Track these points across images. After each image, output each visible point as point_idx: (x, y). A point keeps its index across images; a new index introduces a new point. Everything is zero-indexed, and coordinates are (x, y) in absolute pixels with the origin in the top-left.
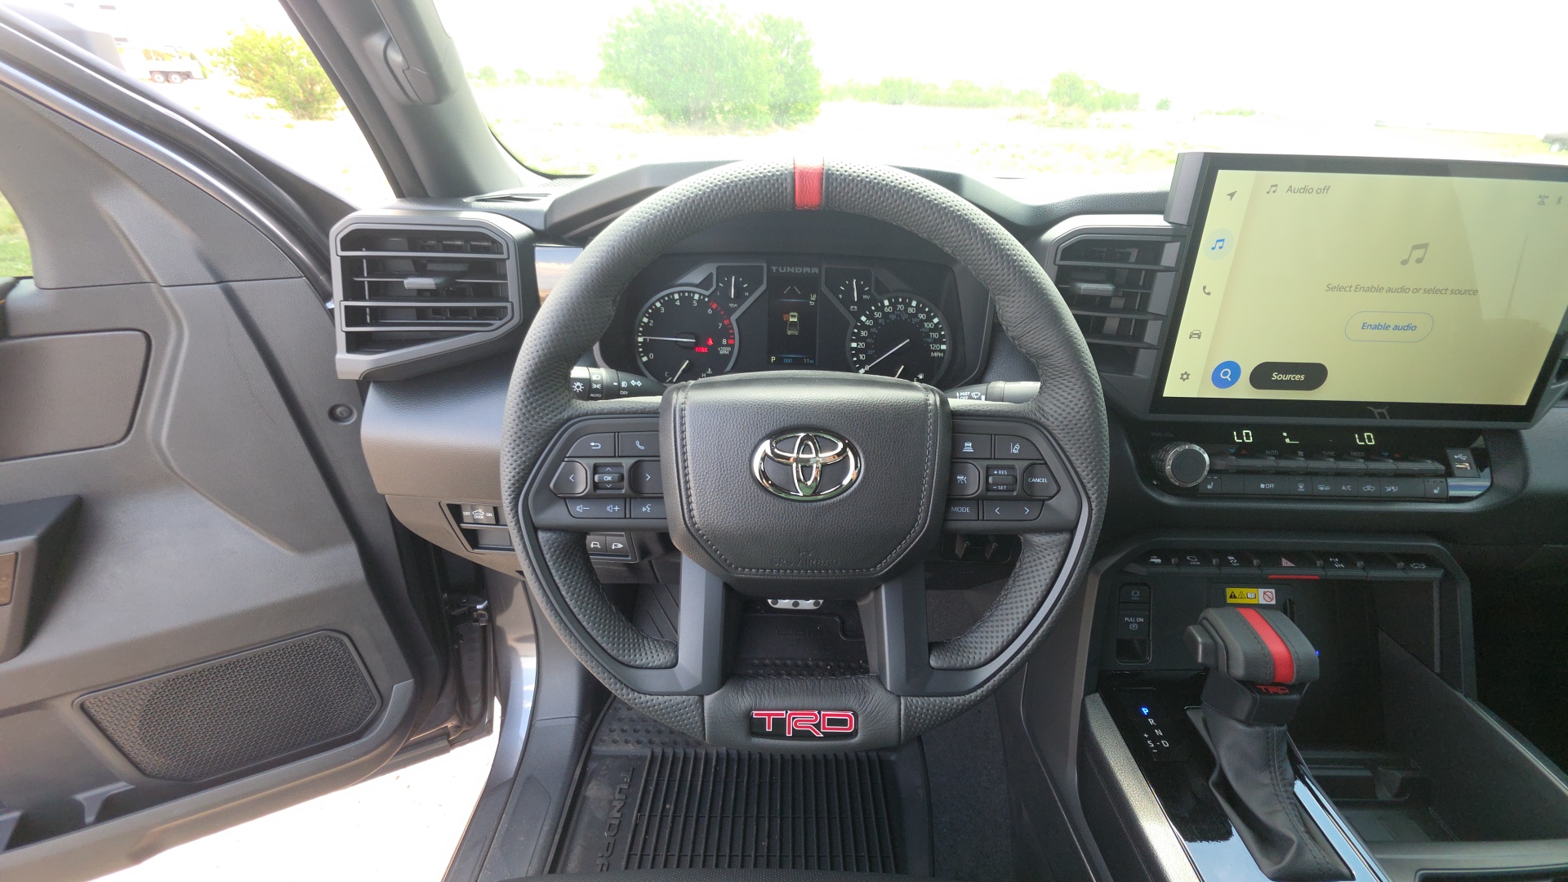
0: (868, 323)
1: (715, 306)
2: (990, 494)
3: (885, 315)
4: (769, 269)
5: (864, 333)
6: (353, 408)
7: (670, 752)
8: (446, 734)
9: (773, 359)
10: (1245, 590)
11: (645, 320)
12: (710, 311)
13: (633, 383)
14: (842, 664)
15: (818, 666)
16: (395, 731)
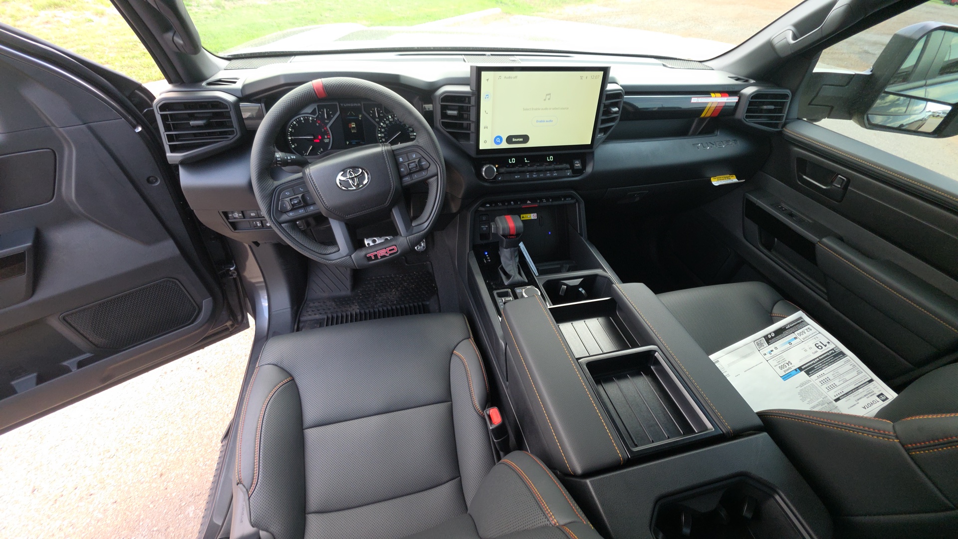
0: (384, 126)
1: (319, 122)
2: (411, 172)
3: (390, 122)
4: (340, 106)
5: (383, 130)
6: (157, 177)
7: (335, 315)
8: (227, 329)
9: (348, 143)
10: (527, 215)
11: (290, 130)
12: (317, 124)
13: (292, 157)
14: (407, 275)
15: (396, 277)
16: (208, 320)
